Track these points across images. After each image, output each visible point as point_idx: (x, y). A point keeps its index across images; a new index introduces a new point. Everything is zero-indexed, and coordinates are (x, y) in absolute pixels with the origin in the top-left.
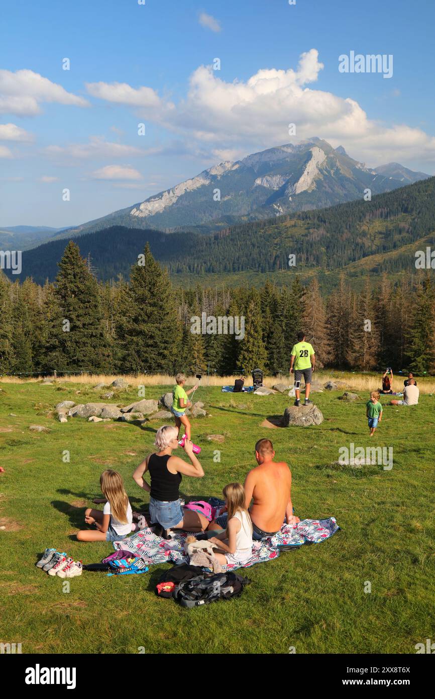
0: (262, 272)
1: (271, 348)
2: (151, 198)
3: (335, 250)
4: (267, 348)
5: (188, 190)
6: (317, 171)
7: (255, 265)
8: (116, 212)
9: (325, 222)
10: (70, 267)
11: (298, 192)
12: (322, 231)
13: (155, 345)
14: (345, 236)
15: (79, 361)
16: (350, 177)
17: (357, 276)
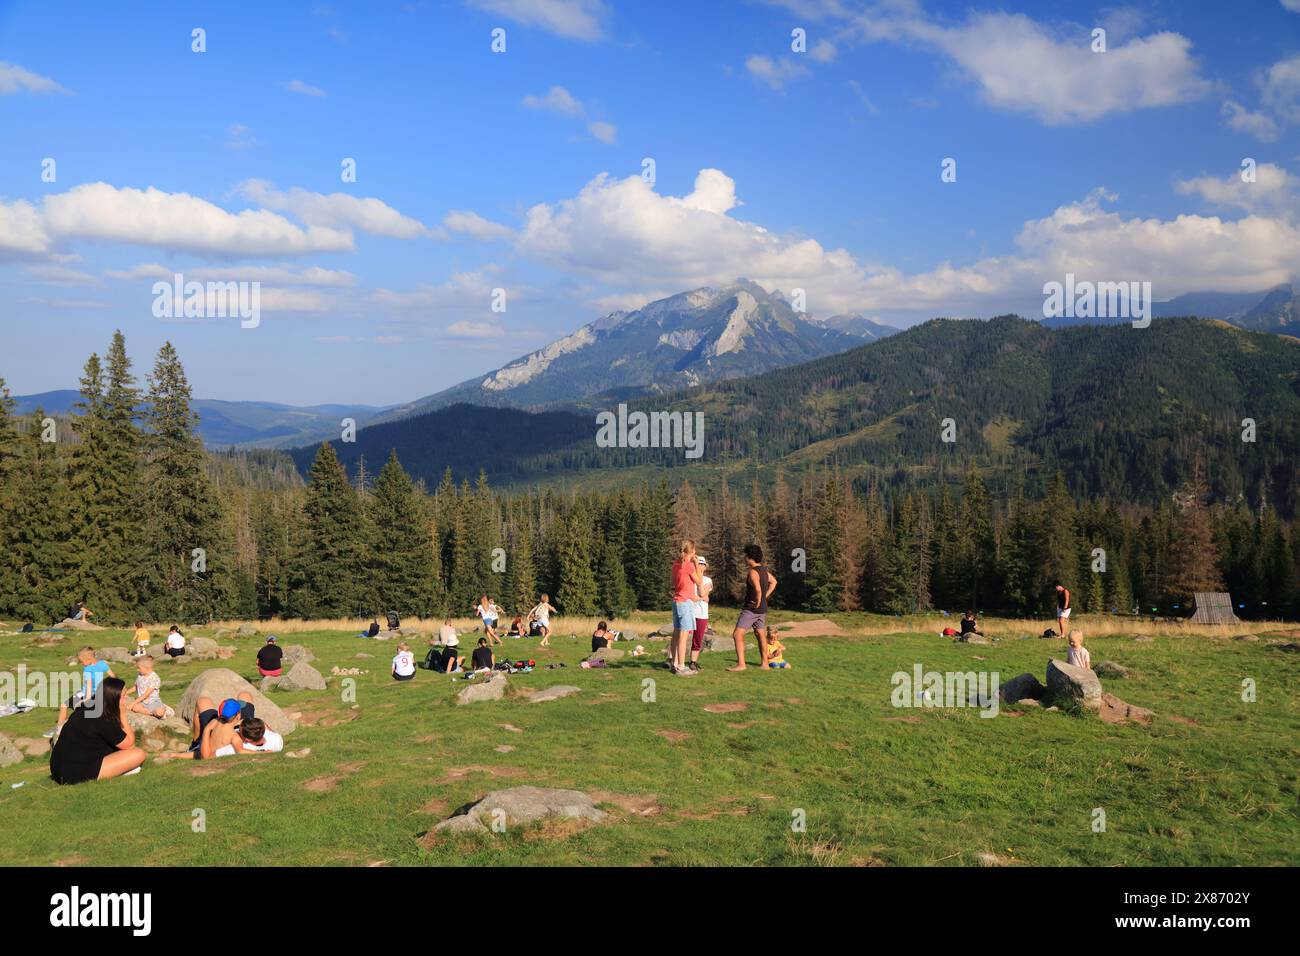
0: (668, 466)
1: (603, 579)
2: (512, 363)
3: (771, 434)
4: (596, 579)
5: (565, 352)
6: (745, 324)
7: (658, 456)
8: (463, 384)
9: (755, 395)
10: (322, 476)
11: (720, 352)
12: (751, 408)
13: (401, 580)
14: (783, 414)
15: (331, 600)
16: (792, 332)
17: (801, 471)
